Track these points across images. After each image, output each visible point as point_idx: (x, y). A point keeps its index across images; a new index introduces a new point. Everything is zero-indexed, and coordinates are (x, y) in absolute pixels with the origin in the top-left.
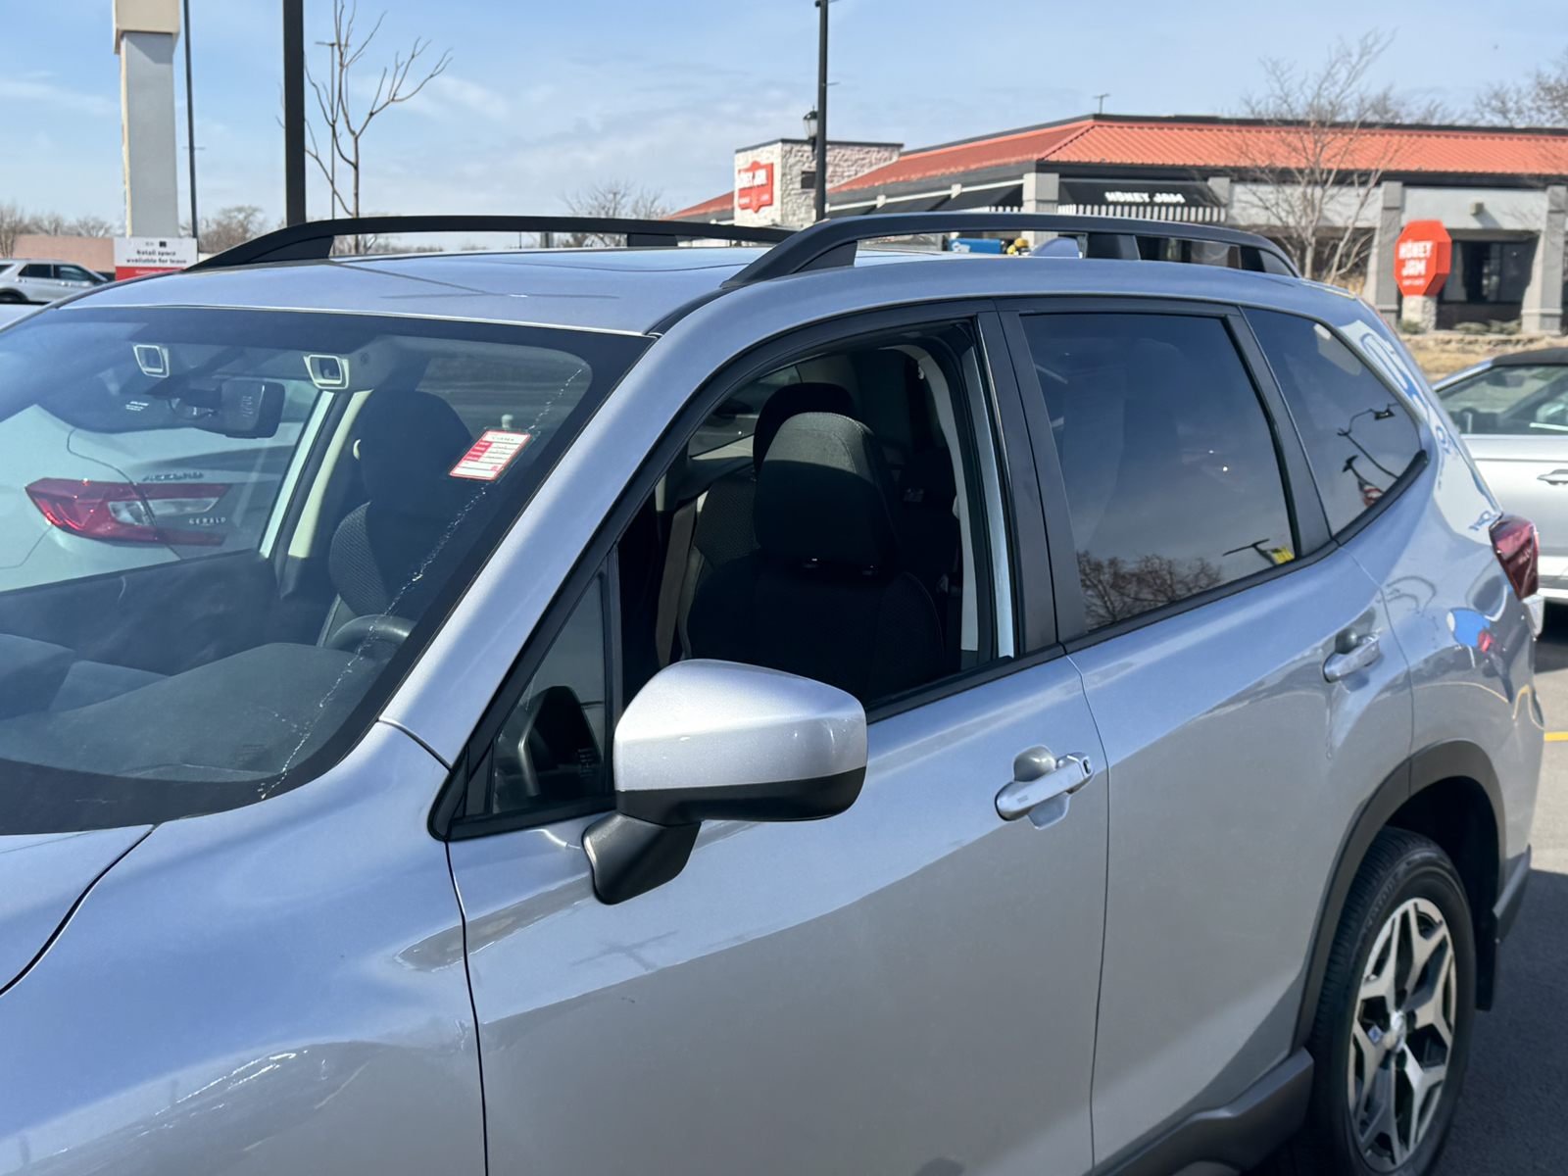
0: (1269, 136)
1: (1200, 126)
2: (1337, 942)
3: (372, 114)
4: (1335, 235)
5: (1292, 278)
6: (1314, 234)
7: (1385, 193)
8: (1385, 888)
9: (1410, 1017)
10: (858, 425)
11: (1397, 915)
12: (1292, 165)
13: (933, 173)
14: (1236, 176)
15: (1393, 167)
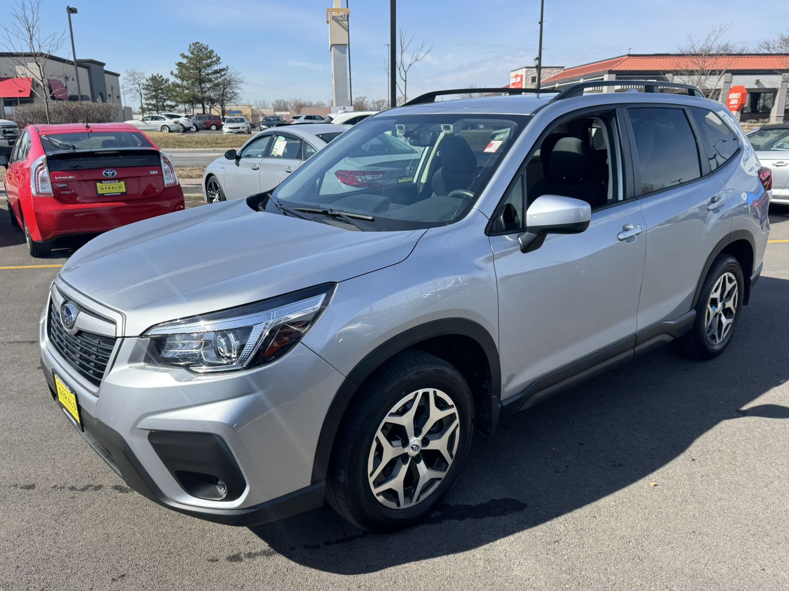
0: (687, 59)
1: (663, 57)
2: (705, 282)
3: (410, 65)
4: (707, 91)
5: (703, 98)
6: (702, 90)
7: (725, 77)
8: (720, 269)
9: (724, 305)
10: (580, 141)
11: (722, 276)
12: (694, 69)
13: (574, 75)
14: (675, 73)
15: (729, 68)
